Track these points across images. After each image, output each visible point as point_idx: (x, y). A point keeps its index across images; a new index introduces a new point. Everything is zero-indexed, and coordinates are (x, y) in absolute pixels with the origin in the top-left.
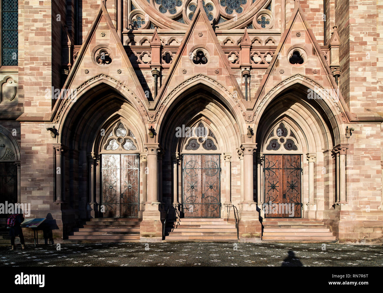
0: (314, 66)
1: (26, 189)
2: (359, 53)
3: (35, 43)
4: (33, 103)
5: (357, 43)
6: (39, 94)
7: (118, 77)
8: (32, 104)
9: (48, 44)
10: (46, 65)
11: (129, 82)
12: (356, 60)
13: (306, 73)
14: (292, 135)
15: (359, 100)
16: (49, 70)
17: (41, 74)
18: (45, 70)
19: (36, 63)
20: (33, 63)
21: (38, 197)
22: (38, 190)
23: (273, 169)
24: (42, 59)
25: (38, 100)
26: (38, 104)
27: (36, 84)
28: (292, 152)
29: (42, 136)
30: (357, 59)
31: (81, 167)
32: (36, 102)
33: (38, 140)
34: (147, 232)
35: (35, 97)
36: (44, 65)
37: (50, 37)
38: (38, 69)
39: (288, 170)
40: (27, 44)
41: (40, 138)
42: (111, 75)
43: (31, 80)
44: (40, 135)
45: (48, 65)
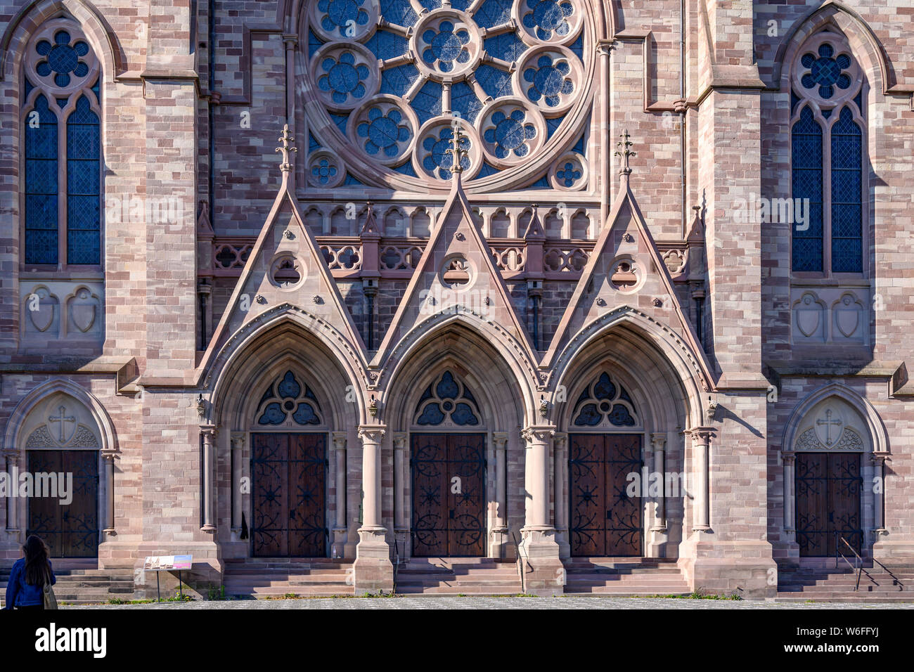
0: (654, 293)
1: (152, 505)
2: (730, 270)
3: (165, 247)
4: (163, 352)
5: (727, 251)
6: (172, 337)
7: (313, 308)
8: (160, 355)
9: (190, 250)
10: (184, 286)
11: (332, 318)
12: (726, 281)
13: (641, 304)
14: (625, 395)
15: (731, 351)
16: (190, 294)
17: (176, 301)
18: (183, 295)
19: (168, 282)
20: (162, 282)
21: (173, 519)
22: (173, 506)
23: (587, 462)
24: (177, 275)
25: (172, 347)
26: (170, 354)
27: (167, 319)
28: (624, 429)
29: (180, 412)
30: (728, 279)
31: (222, 460)
32: (167, 352)
33: (172, 419)
34: (367, 578)
35: (166, 343)
36: (181, 285)
37: (193, 236)
38: (171, 292)
39: (617, 464)
40: (152, 248)
41: (177, 414)
42: (302, 305)
43: (157, 311)
44: (176, 411)
45: (188, 286)
